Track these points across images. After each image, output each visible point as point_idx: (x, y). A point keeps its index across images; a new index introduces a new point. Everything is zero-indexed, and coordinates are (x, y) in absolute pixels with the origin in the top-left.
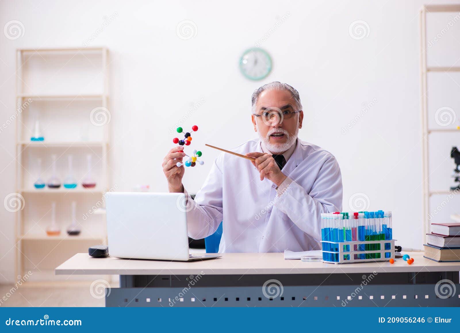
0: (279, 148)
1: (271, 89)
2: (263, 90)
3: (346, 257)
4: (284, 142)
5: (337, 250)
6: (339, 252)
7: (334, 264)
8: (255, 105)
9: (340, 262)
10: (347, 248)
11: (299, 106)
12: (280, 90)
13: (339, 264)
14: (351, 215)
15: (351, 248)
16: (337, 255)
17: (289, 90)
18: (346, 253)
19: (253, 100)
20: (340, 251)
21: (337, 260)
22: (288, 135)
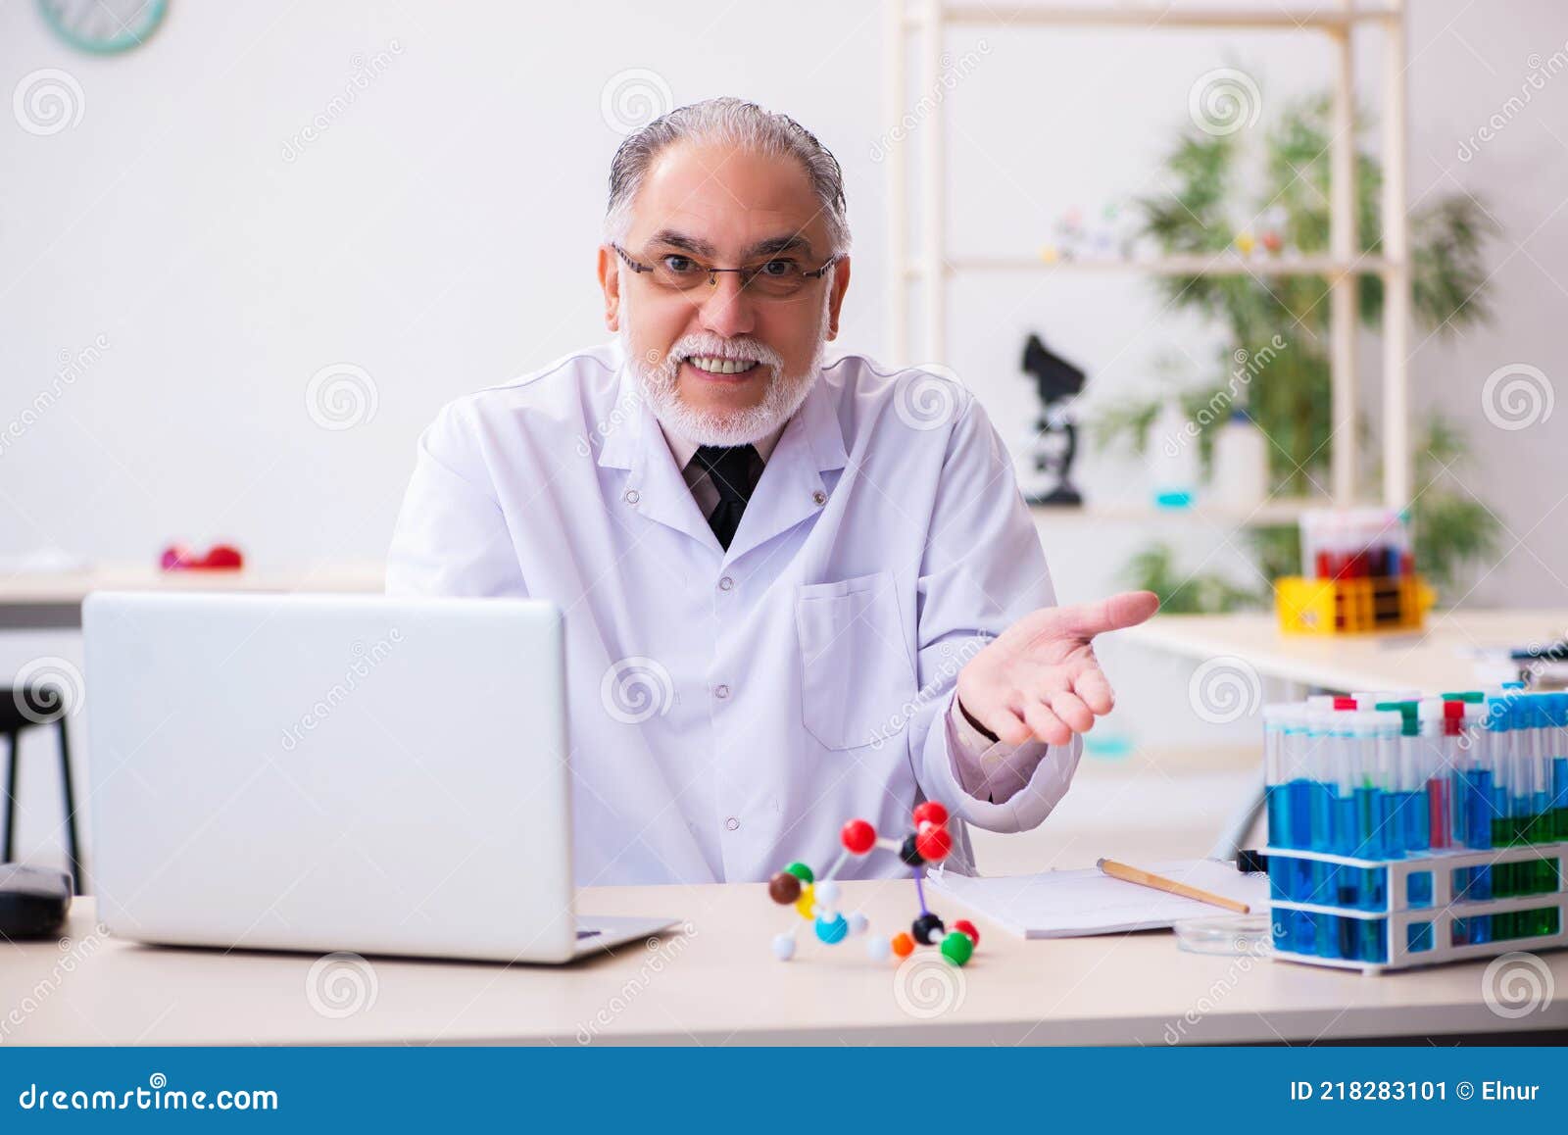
0: (726, 429)
1: (718, 136)
2: (672, 135)
3: (1418, 936)
4: (755, 400)
5: (1379, 898)
6: (1385, 907)
7: (1359, 971)
8: (625, 205)
9: (1391, 961)
10: (1418, 889)
11: (839, 234)
12: (760, 149)
13: (1387, 972)
14: (1431, 713)
15: (1440, 888)
16: (1379, 926)
17: (802, 156)
18: (1417, 916)
19: (617, 184)
20: (1396, 904)
21: (1381, 953)
22: (777, 365)
